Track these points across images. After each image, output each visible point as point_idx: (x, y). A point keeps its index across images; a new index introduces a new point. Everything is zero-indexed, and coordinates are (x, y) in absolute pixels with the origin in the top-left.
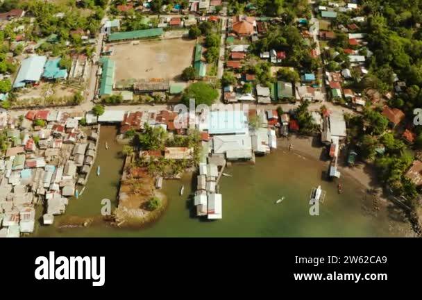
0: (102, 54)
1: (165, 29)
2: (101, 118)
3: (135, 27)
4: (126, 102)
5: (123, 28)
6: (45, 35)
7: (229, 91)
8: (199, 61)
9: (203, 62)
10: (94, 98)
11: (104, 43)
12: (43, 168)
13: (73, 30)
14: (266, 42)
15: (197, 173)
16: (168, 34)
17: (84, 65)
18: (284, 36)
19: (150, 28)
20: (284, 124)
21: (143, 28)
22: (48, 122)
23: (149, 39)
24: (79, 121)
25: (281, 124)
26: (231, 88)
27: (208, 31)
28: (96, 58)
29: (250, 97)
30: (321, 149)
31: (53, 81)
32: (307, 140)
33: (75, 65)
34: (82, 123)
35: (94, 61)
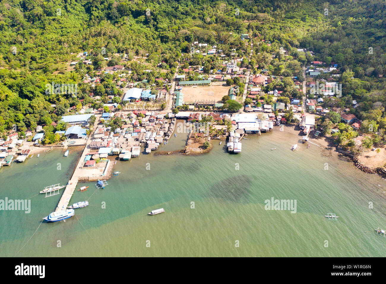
0: (175, 90)
1: (212, 81)
2: (177, 115)
3: (194, 79)
4: (191, 110)
5: (187, 79)
6: (140, 80)
7: (249, 107)
8: (232, 94)
9: (235, 95)
10: (172, 108)
11: (176, 86)
12: (145, 133)
13: (157, 78)
14: (271, 85)
15: (229, 136)
16: (214, 83)
17: (165, 95)
18: (282, 82)
19: (204, 80)
20: (278, 120)
21: (200, 79)
22: (146, 116)
23: (203, 85)
24: (164, 116)
25: (277, 120)
26: (249, 105)
27: (238, 82)
28: (172, 91)
29: (260, 109)
30: (300, 131)
31: (148, 100)
32: (291, 128)
33: (160, 94)
34: (166, 117)
35: (171, 93)
